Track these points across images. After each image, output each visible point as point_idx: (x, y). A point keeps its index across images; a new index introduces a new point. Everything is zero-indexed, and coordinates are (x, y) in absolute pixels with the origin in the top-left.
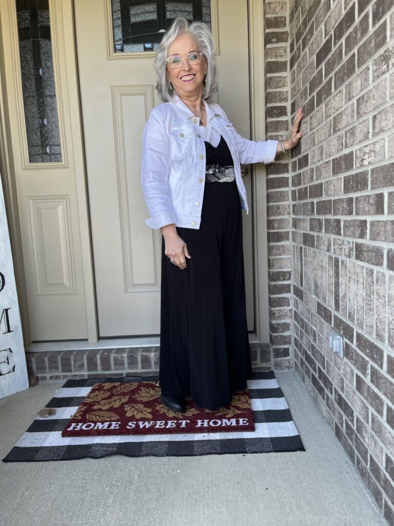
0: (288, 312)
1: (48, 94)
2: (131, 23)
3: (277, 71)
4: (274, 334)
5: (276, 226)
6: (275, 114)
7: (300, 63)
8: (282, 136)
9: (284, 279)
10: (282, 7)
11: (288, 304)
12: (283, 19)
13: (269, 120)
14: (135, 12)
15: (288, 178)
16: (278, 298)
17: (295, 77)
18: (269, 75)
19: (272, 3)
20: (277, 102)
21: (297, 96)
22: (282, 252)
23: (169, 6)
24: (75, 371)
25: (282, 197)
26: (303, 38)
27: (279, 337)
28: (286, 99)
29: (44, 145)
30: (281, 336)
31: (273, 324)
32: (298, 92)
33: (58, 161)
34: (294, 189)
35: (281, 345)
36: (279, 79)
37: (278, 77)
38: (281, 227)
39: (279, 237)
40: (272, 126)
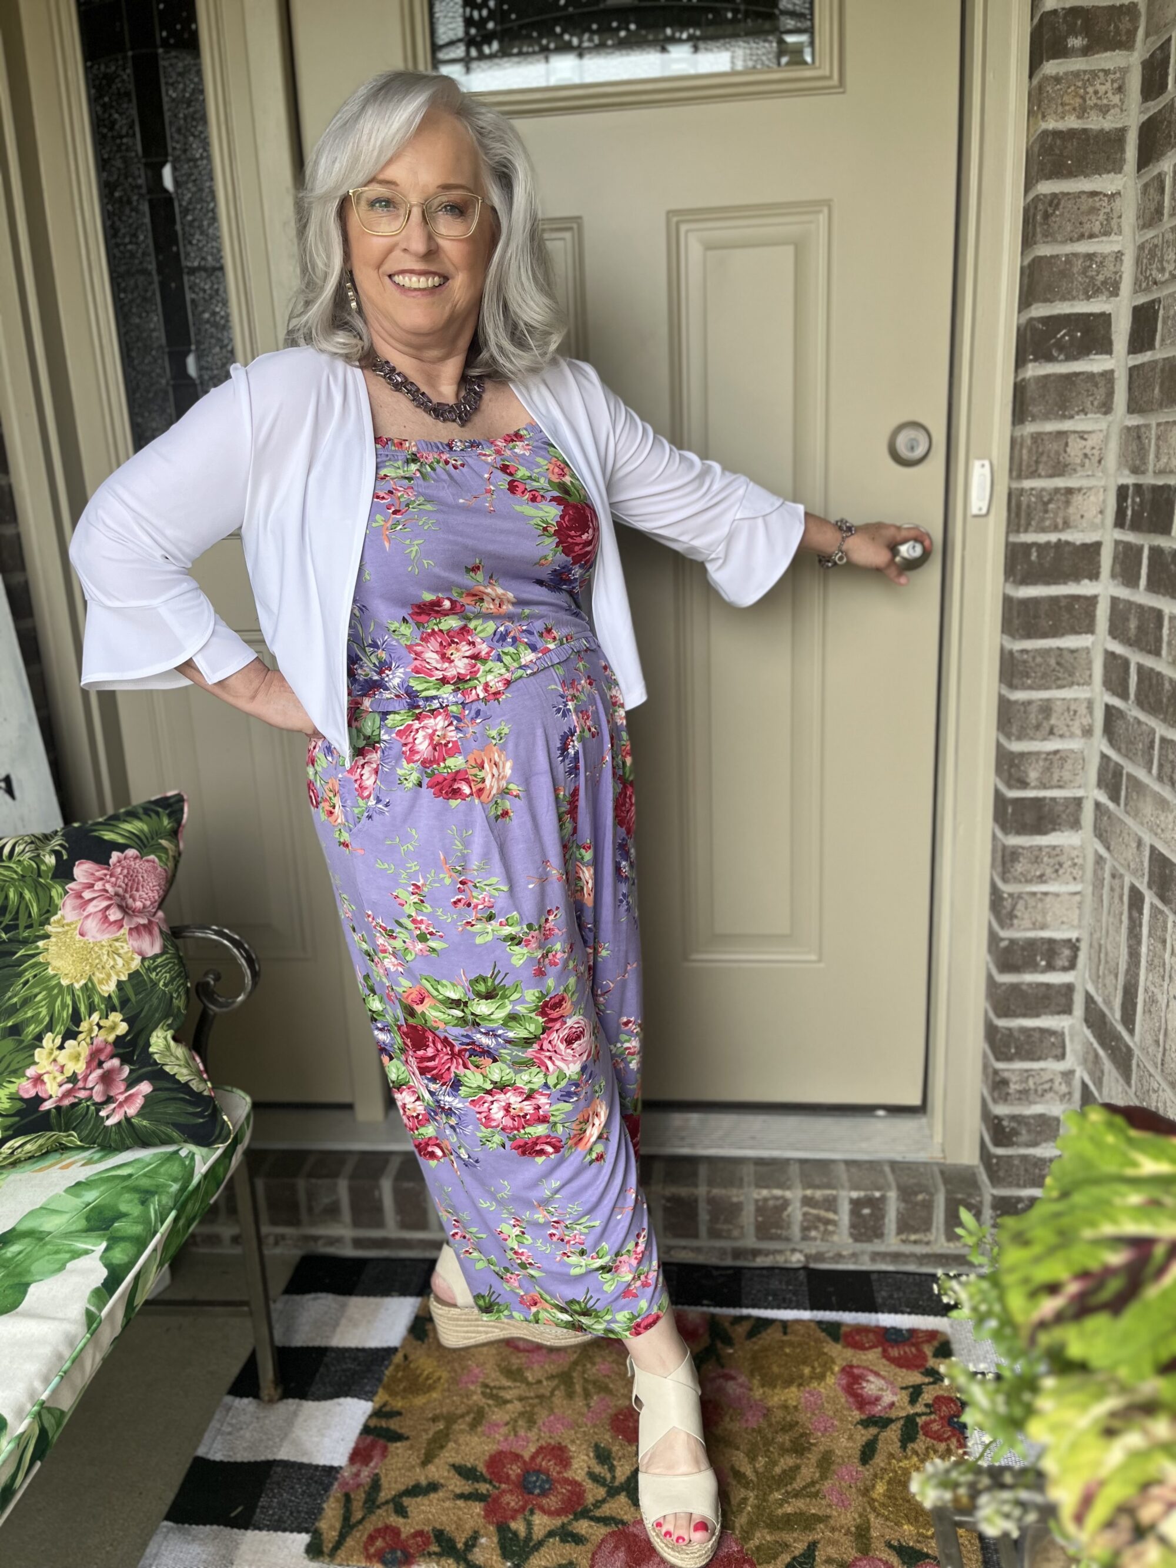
0: (1058, 1080)
1: (196, 264)
3: (1079, 169)
4: (1000, 1151)
5: (1033, 775)
6: (1061, 348)
8: (1082, 435)
9: (1050, 967)
11: (1059, 1051)
13: (1034, 370)
15: (1092, 601)
16: (1024, 1030)
17: (1161, 205)
18: (1046, 188)
20: (1074, 298)
22: (1049, 871)
24: (313, 1224)
25: (1064, 670)
27: (1016, 1162)
28: (1113, 288)
30: (1024, 1158)
31: (996, 1117)
34: (1118, 649)
35: (1025, 1186)
36: (1090, 200)
37: (1084, 197)
38: (1054, 782)
39: (1041, 818)
40: (1043, 396)
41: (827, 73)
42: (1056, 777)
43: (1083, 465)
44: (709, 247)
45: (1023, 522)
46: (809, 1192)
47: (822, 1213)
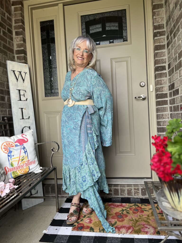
1: (53, 67)
2: (90, 33)
3: (160, 49)
5: (162, 124)
6: (160, 70)
7: (172, 45)
8: (163, 80)
10: (162, 20)
12: (162, 25)
13: (157, 73)
14: (92, 29)
15: (167, 101)
17: (170, 51)
18: (156, 52)
19: (157, 18)
20: (161, 64)
21: (171, 60)
23: (107, 25)
25: (164, 110)
26: (173, 33)
29: (51, 89)
32: (172, 59)
33: (57, 96)
34: (171, 106)
36: (162, 53)
37: (161, 53)
38: (165, 125)
39: (163, 130)
40: (158, 76)
41: (129, 42)
42: (165, 124)
43: (164, 84)
44: (116, 62)
45: (157, 91)
46: (135, 188)
47: (137, 191)
